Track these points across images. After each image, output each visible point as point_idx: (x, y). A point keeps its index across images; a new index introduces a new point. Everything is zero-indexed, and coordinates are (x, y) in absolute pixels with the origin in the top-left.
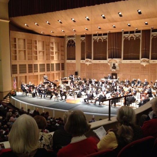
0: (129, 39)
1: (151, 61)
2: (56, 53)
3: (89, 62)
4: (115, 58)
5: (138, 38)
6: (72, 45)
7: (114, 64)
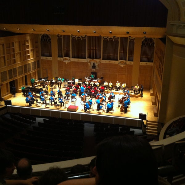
0: (108, 40)
1: (128, 63)
2: (31, 51)
3: (68, 60)
4: (95, 58)
5: (116, 40)
6: (47, 41)
7: (94, 64)
